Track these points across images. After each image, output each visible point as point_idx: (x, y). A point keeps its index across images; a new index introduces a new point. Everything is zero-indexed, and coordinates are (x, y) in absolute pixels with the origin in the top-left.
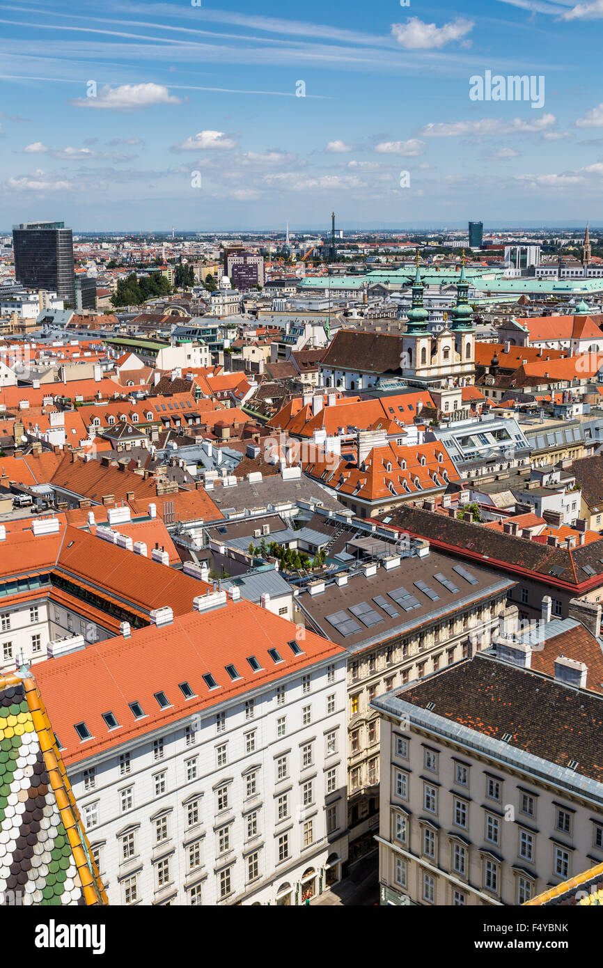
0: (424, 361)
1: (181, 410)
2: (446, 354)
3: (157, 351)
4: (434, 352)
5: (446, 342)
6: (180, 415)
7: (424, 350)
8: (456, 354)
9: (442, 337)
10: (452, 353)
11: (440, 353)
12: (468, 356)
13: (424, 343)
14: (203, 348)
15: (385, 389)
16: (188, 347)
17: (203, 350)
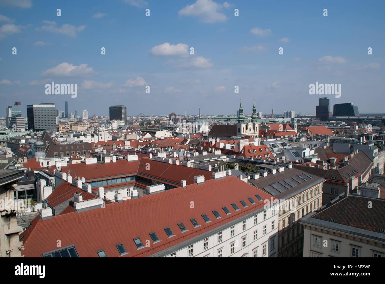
0: (244, 132)
1: (167, 144)
2: (250, 130)
3: (156, 132)
4: (247, 129)
5: (250, 126)
6: (166, 146)
7: (244, 128)
8: (253, 130)
9: (249, 124)
10: (252, 130)
11: (248, 129)
12: (257, 131)
13: (243, 126)
14: (170, 132)
15: (234, 138)
16: (165, 131)
17: (170, 133)
